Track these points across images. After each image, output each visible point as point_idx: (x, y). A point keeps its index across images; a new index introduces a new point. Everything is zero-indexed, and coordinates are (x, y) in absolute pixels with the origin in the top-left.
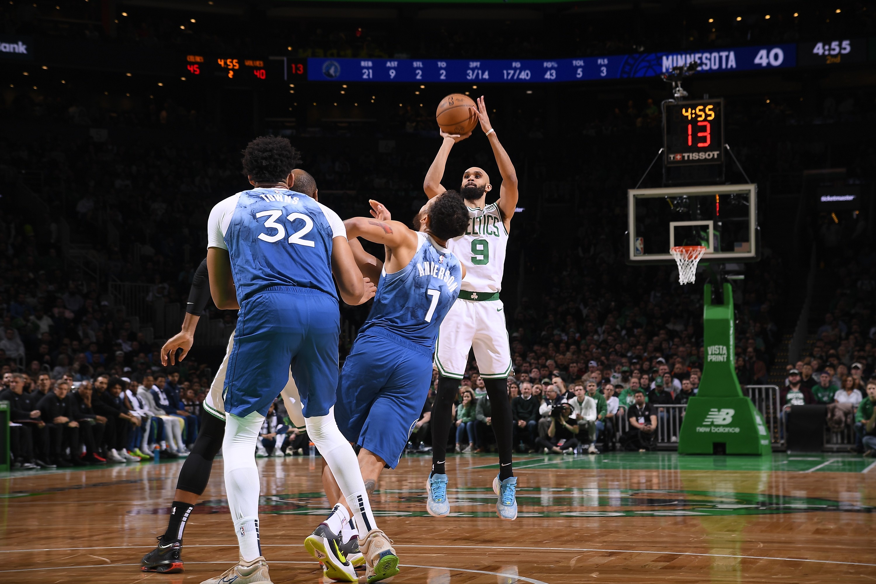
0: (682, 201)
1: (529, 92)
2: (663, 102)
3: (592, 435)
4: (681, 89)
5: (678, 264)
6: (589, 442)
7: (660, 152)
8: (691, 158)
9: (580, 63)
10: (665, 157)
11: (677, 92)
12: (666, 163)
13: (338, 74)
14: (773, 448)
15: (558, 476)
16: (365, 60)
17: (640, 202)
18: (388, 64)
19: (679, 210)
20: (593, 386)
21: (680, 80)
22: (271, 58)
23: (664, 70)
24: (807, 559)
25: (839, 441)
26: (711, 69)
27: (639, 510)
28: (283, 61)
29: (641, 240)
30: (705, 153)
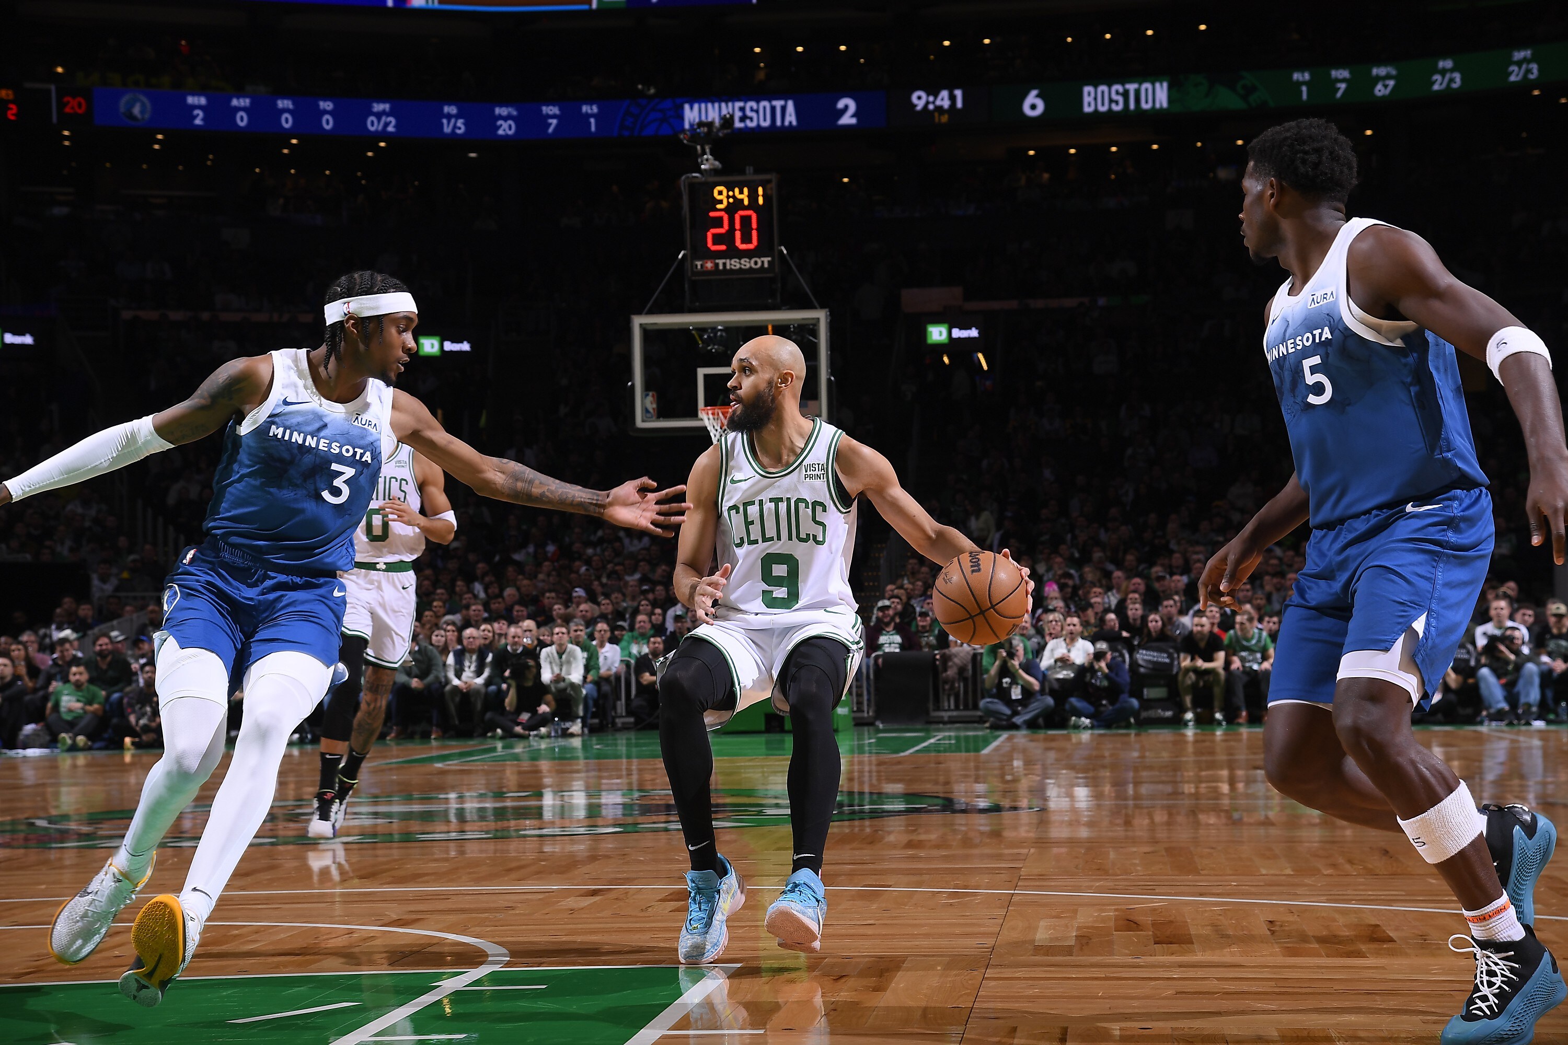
0: (715, 334)
1: (473, 155)
2: (683, 178)
3: (577, 707)
4: (710, 157)
5: (712, 435)
6: (572, 718)
7: (680, 256)
8: (728, 267)
9: (554, 110)
10: (688, 264)
11: (705, 162)
12: (690, 274)
13: (147, 116)
14: (854, 719)
15: (520, 773)
16: (193, 94)
17: (649, 334)
18: (235, 102)
19: (712, 349)
20: (581, 630)
21: (708, 144)
22: (28, 85)
23: (687, 126)
24: (889, 886)
25: (952, 707)
26: (759, 126)
27: (647, 823)
28: (49, 91)
29: (653, 396)
30: (750, 259)
